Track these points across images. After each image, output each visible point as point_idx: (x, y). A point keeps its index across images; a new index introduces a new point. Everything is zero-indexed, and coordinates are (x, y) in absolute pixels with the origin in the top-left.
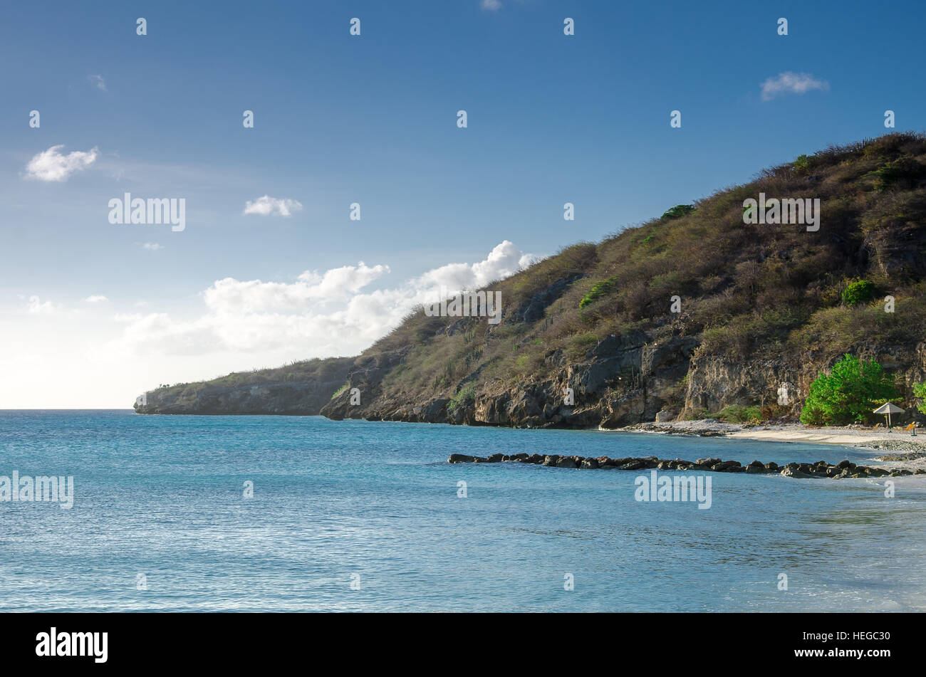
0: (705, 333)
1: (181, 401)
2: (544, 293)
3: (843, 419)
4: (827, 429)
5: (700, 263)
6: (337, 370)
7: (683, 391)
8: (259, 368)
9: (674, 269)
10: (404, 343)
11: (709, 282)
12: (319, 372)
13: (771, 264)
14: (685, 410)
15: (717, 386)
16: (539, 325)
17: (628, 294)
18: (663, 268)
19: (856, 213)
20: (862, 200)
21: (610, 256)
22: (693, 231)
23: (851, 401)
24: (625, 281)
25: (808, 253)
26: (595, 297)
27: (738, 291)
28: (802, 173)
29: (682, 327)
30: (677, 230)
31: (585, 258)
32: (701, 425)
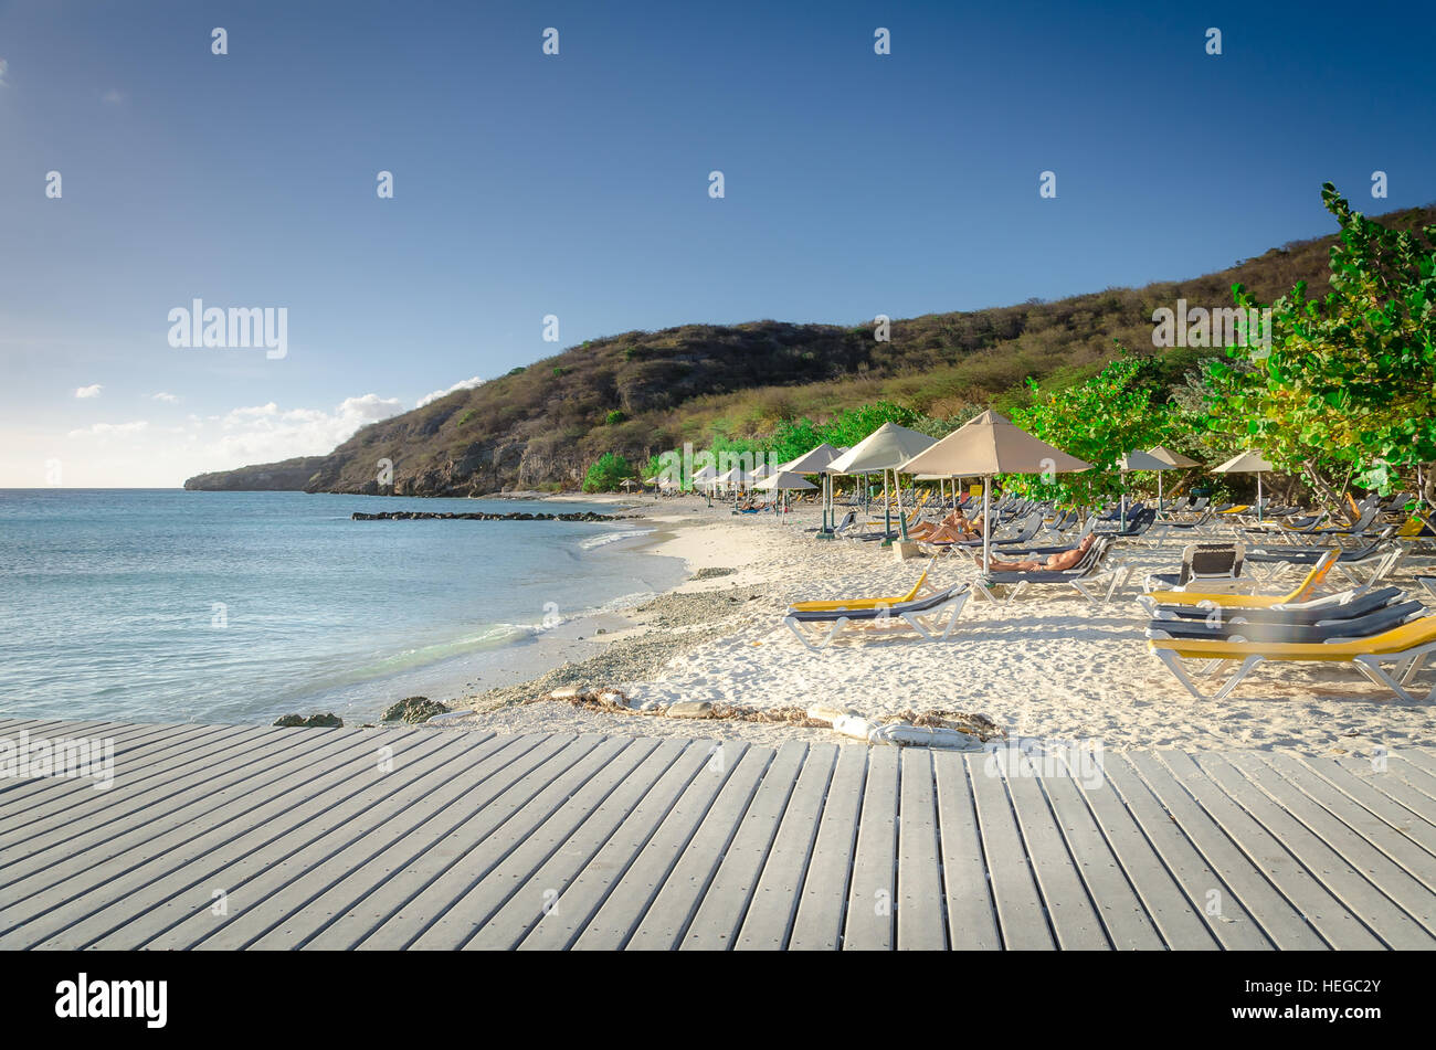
0: (531, 440)
1: (215, 483)
2: (438, 418)
3: (605, 489)
4: (597, 495)
5: (529, 401)
6: (314, 463)
7: (517, 475)
8: (265, 463)
9: (513, 403)
10: (355, 447)
11: (532, 412)
12: (303, 466)
13: (568, 402)
14: (518, 486)
15: (537, 471)
16: (435, 437)
17: (485, 418)
18: (507, 403)
19: (613, 374)
20: (617, 367)
21: (476, 398)
22: (525, 383)
23: (609, 479)
24: (485, 410)
25: (588, 396)
26: (467, 420)
27: (549, 417)
28: (586, 351)
29: (518, 437)
30: (516, 380)
31: (463, 397)
32: (527, 494)
